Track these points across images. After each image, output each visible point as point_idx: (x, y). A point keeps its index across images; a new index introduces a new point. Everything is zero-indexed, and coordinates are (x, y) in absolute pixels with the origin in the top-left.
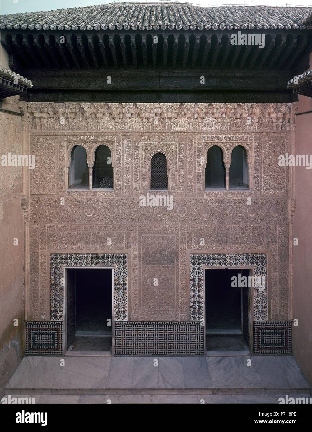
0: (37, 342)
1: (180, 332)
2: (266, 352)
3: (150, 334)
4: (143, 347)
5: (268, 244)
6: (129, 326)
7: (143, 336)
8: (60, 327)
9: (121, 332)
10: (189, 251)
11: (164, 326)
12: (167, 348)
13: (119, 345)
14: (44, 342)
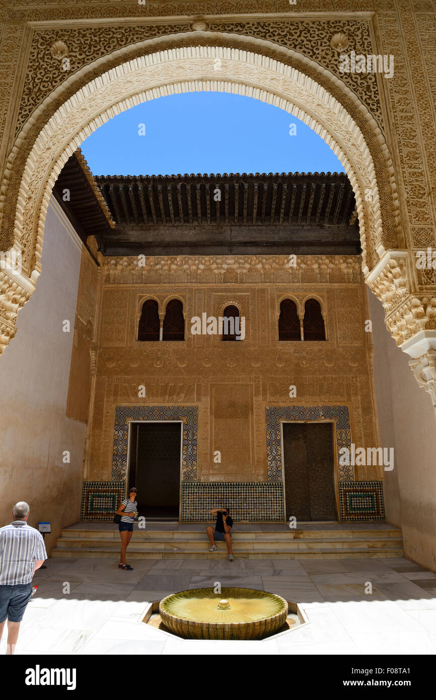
0: (95, 505)
2: (355, 519)
3: (222, 497)
5: (349, 395)
6: (199, 488)
7: (215, 500)
8: (122, 489)
9: (190, 494)
10: (264, 403)
13: (187, 510)
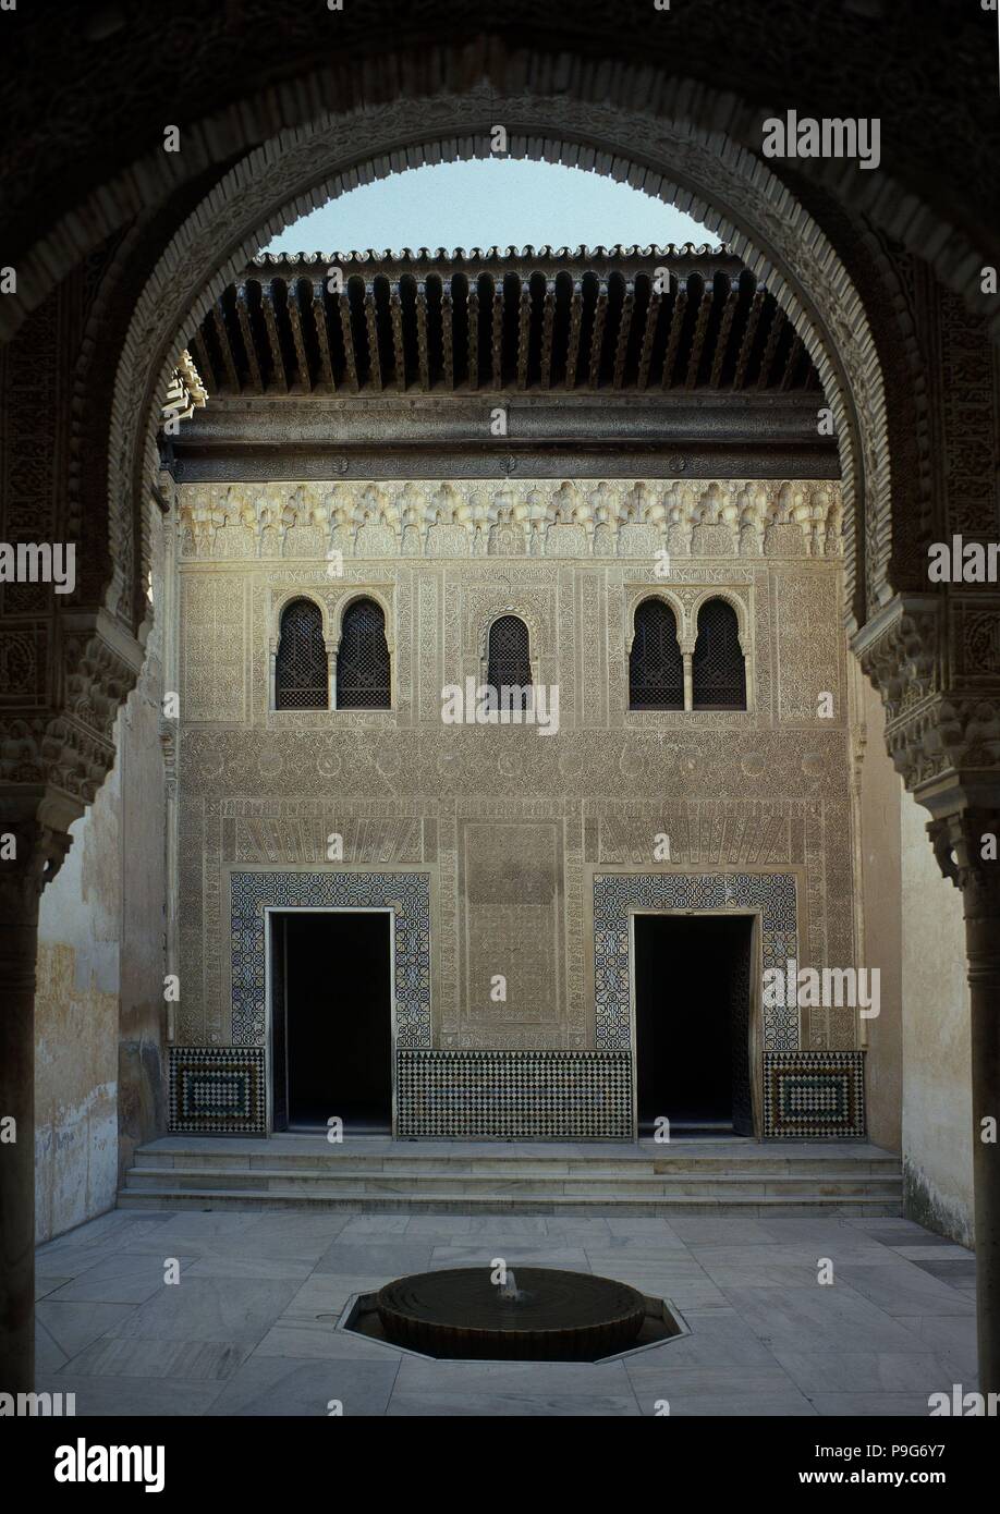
0: (199, 1100)
1: (569, 1080)
2: (797, 1133)
4: (474, 1118)
5: (797, 848)
6: (436, 1063)
7: (473, 1089)
8: (258, 1063)
9: (416, 1077)
10: (591, 868)
11: (528, 1063)
12: (535, 1121)
13: (410, 1112)
14: (216, 1100)
